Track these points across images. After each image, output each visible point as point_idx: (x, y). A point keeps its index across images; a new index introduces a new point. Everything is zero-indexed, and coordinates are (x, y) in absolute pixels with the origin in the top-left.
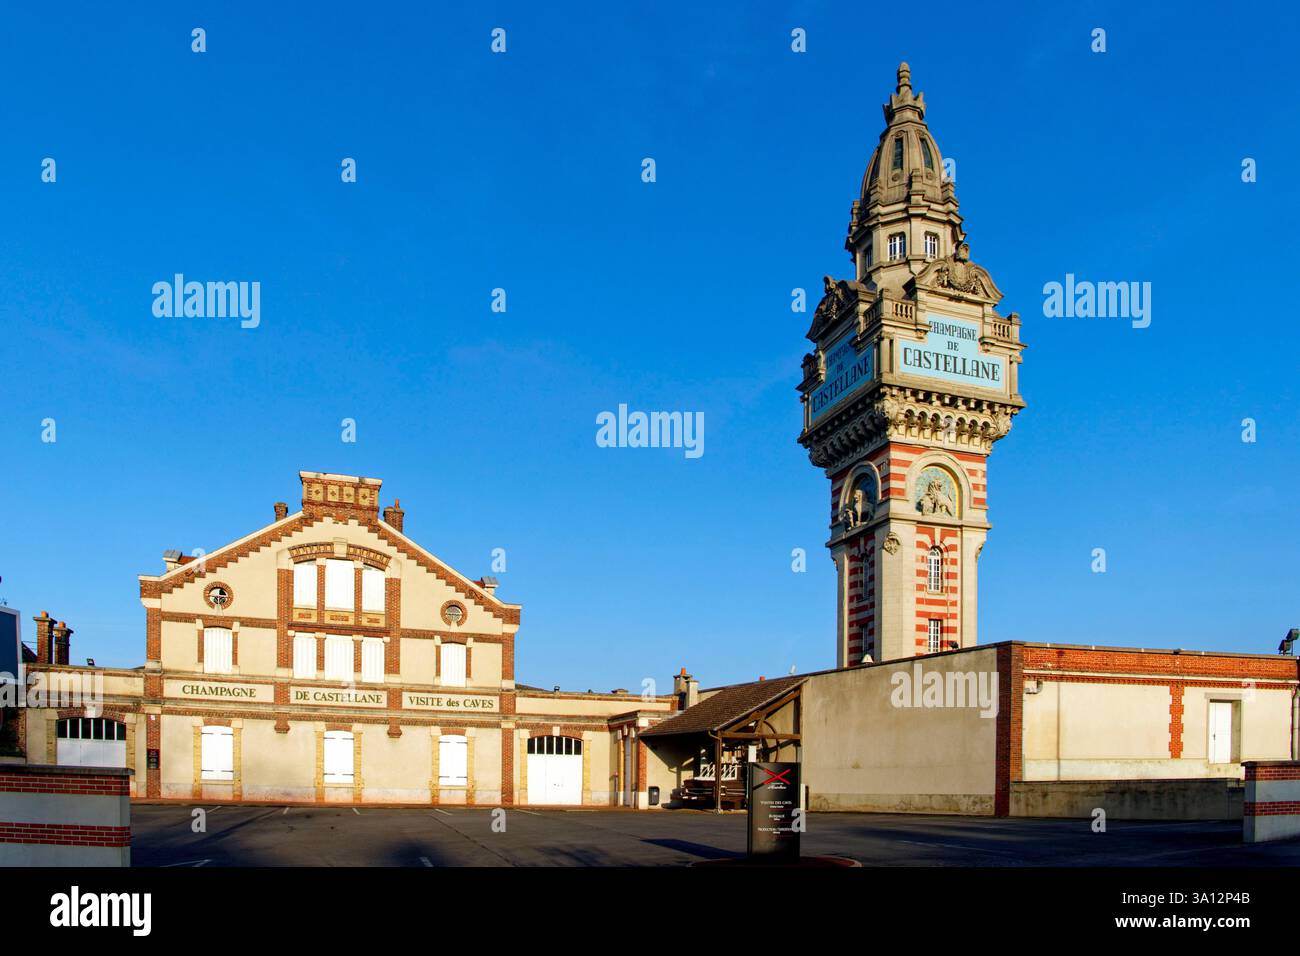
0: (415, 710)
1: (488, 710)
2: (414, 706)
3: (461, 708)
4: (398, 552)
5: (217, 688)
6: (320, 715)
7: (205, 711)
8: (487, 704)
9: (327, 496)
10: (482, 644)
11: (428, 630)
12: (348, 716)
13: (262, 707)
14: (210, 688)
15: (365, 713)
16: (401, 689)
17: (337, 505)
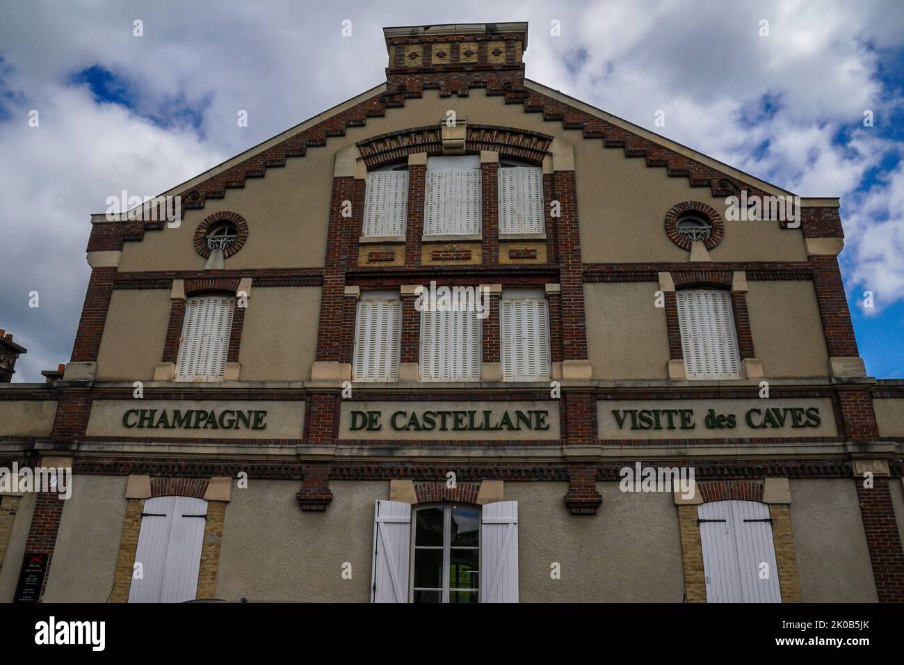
0: (629, 443)
1: (809, 432)
2: (627, 433)
3: (742, 431)
4: (566, 128)
5: (189, 413)
6: (403, 463)
7: (157, 463)
8: (804, 418)
9: (430, 59)
10: (767, 283)
11: (643, 264)
12: (467, 464)
13: (273, 451)
14: (177, 413)
15: (510, 453)
16: (591, 393)
17: (447, 70)
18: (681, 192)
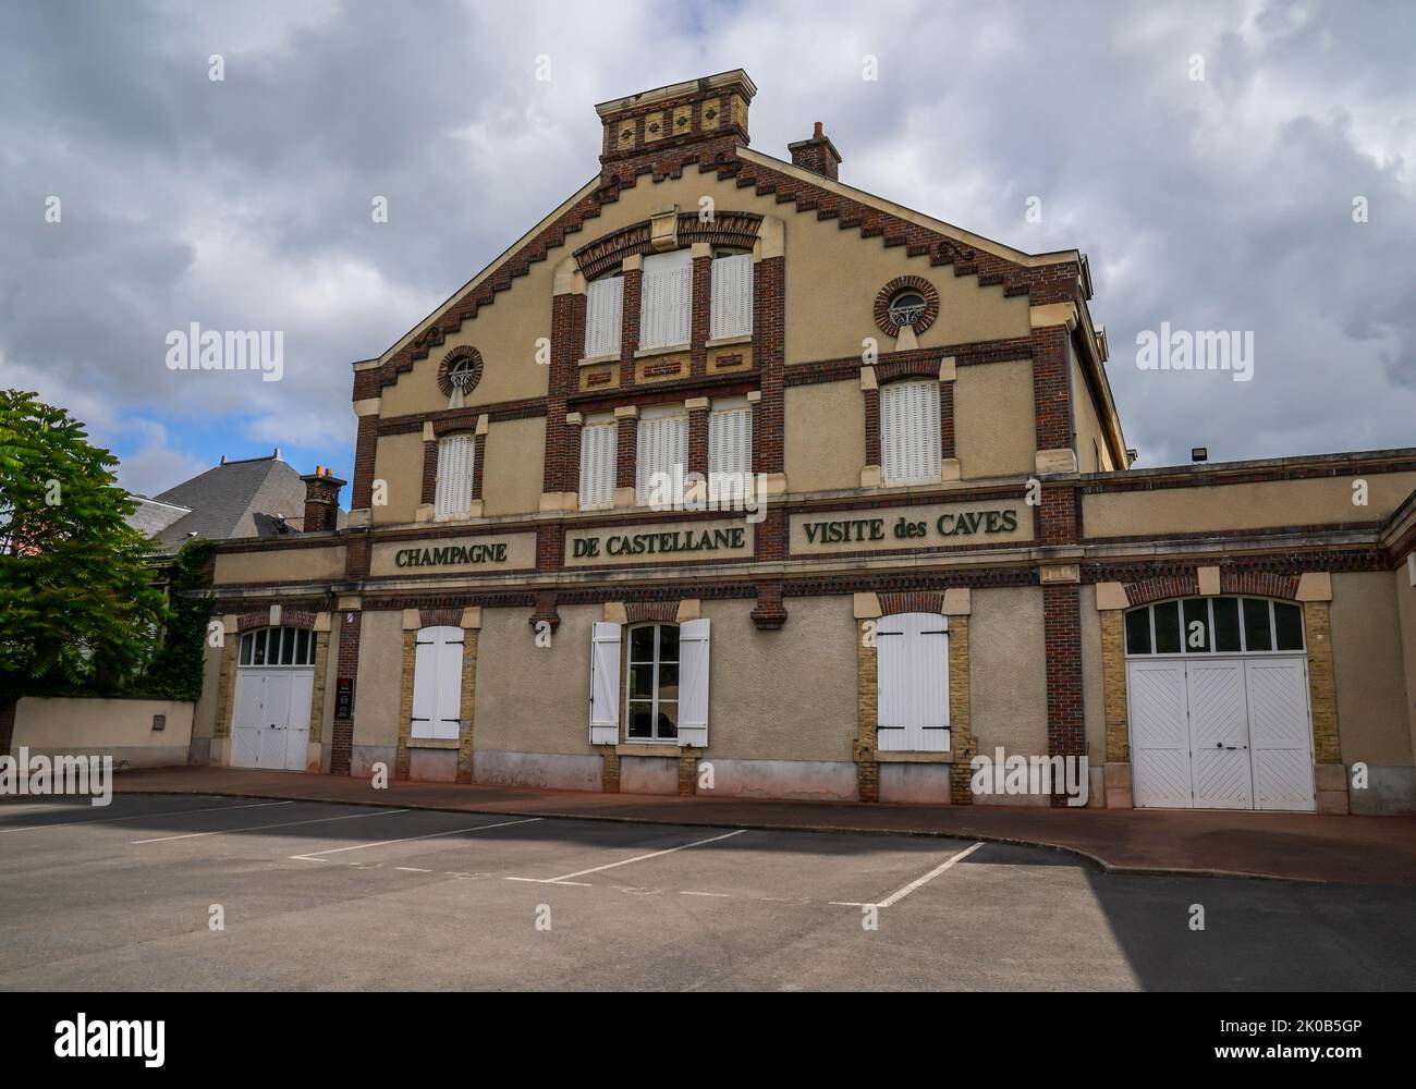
0: (817, 557)
1: (1003, 538)
2: (817, 547)
3: (933, 539)
4: (779, 202)
5: (446, 549)
6: (615, 587)
7: (422, 597)
8: (1000, 522)
9: (643, 137)
10: (981, 368)
11: (845, 359)
12: (669, 584)
13: (509, 581)
14: (436, 550)
15: (703, 573)
16: (783, 508)
17: (660, 147)
18: (897, 265)
